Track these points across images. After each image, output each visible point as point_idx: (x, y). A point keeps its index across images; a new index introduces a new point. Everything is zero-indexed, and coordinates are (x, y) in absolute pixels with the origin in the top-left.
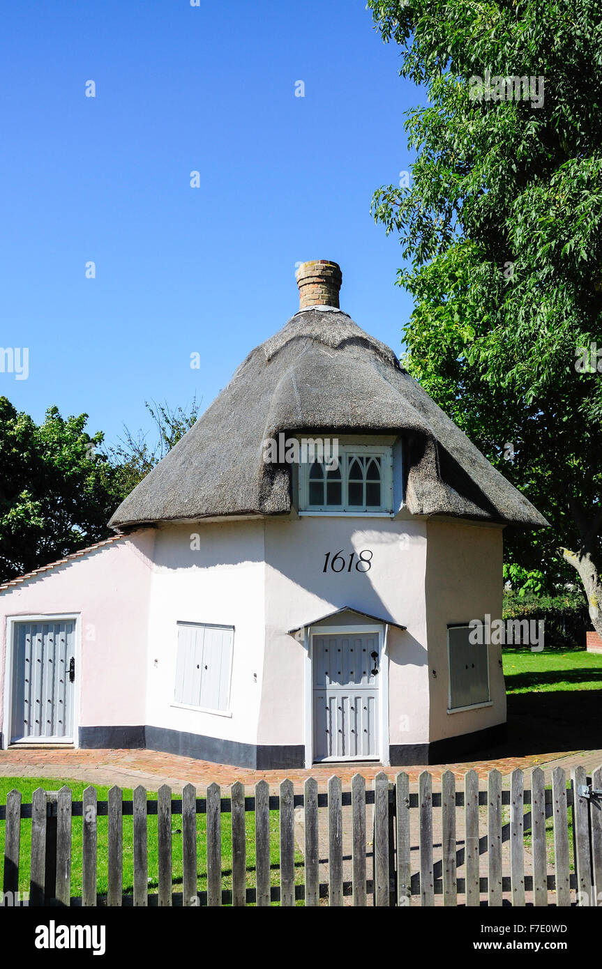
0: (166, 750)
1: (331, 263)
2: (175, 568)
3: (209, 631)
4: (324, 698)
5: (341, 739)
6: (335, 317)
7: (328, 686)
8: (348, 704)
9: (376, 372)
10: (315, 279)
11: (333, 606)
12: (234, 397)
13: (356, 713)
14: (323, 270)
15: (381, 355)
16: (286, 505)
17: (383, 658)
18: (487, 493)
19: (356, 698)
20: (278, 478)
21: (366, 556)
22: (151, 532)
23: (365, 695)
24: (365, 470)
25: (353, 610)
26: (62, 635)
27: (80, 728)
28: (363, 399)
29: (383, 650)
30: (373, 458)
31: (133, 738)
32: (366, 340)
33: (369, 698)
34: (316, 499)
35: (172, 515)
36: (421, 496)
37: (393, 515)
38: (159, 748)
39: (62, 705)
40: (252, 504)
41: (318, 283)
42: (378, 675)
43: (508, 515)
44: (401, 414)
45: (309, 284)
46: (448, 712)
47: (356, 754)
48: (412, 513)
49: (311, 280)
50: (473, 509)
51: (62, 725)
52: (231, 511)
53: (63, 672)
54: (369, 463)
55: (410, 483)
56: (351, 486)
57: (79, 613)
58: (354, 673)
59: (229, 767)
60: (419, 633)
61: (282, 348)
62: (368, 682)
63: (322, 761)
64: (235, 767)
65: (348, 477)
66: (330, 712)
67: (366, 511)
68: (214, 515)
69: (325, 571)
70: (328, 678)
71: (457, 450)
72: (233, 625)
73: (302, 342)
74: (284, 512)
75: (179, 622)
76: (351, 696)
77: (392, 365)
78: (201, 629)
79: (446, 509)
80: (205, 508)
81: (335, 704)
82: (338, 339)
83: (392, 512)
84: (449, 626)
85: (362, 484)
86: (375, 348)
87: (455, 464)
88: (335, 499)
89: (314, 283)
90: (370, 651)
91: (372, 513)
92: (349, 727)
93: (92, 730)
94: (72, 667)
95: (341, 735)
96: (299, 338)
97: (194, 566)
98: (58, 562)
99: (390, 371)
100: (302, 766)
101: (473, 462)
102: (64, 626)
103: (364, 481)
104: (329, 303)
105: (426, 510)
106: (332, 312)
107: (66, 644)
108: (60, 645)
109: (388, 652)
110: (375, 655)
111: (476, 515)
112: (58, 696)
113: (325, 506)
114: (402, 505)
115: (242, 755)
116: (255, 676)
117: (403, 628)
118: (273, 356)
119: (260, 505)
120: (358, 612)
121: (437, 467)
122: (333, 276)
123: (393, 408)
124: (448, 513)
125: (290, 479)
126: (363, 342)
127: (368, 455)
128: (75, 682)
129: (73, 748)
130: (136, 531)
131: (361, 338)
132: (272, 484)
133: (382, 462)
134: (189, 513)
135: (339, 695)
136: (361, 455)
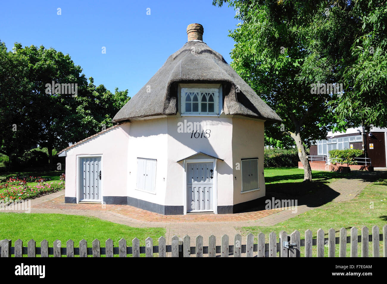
0: (134, 206)
1: (199, 24)
2: (136, 137)
3: (148, 161)
4: (191, 187)
5: (198, 203)
6: (200, 44)
7: (193, 183)
8: (201, 190)
9: (214, 61)
10: (193, 30)
11: (195, 151)
12: (160, 73)
13: (204, 193)
14: (196, 27)
15: (217, 56)
16: (174, 111)
17: (215, 172)
18: (257, 107)
19: (204, 188)
20: (172, 100)
21: (208, 132)
22: (128, 124)
23: (208, 186)
24: (208, 98)
25: (202, 153)
26: (96, 162)
27: (103, 196)
28: (207, 70)
29: (215, 168)
30: (211, 93)
31: (122, 201)
32: (211, 51)
33: (209, 188)
34: (188, 110)
35: (133, 116)
36: (229, 107)
37: (219, 116)
38: (132, 205)
39: (97, 188)
40: (160, 111)
41: (194, 32)
42: (213, 179)
43: (265, 116)
44: (221, 75)
45: (191, 32)
46: (241, 193)
47: (204, 209)
48: (226, 114)
49: (191, 31)
50: (251, 113)
51: (97, 195)
52: (153, 114)
53: (97, 176)
54: (209, 95)
55: (225, 102)
56: (202, 105)
57: (102, 154)
58: (203, 178)
59: (154, 213)
60: (229, 162)
61: (179, 54)
62: (209, 182)
63: (191, 212)
64: (157, 213)
65: (201, 101)
66: (194, 193)
67: (208, 114)
68: (147, 116)
69: (192, 138)
70: (193, 180)
71: (246, 91)
72: (156, 159)
73: (187, 52)
74: (173, 114)
75: (138, 158)
76: (202, 187)
77: (221, 60)
78: (145, 160)
79: (239, 112)
80: (144, 113)
81: (196, 190)
82: (200, 50)
83: (218, 114)
84: (242, 159)
85: (207, 103)
86: (215, 54)
87: (244, 96)
88: (196, 109)
89: (192, 32)
90: (210, 169)
91: (211, 114)
92: (201, 198)
93: (108, 197)
94: (100, 174)
95: (198, 202)
96: (186, 50)
97: (143, 136)
98: (95, 135)
99: (221, 62)
100: (183, 214)
101: (252, 96)
102: (97, 159)
103: (208, 102)
104: (198, 39)
105: (231, 113)
106: (199, 42)
107: (98, 166)
108: (96, 166)
109: (217, 170)
110: (212, 171)
111: (252, 115)
112: (96, 185)
113: (192, 112)
114: (222, 111)
115: (159, 209)
116: (164, 179)
117: (223, 160)
118: (176, 57)
119: (164, 111)
120: (204, 154)
121: (236, 96)
122: (200, 29)
123: (219, 73)
124: (240, 114)
125: (177, 101)
126: (210, 52)
127: (209, 92)
128: (101, 179)
129: (101, 204)
130: (123, 123)
131: (209, 50)
132: (169, 103)
133: (215, 94)
134: (138, 115)
135: (197, 187)
136: (206, 92)
